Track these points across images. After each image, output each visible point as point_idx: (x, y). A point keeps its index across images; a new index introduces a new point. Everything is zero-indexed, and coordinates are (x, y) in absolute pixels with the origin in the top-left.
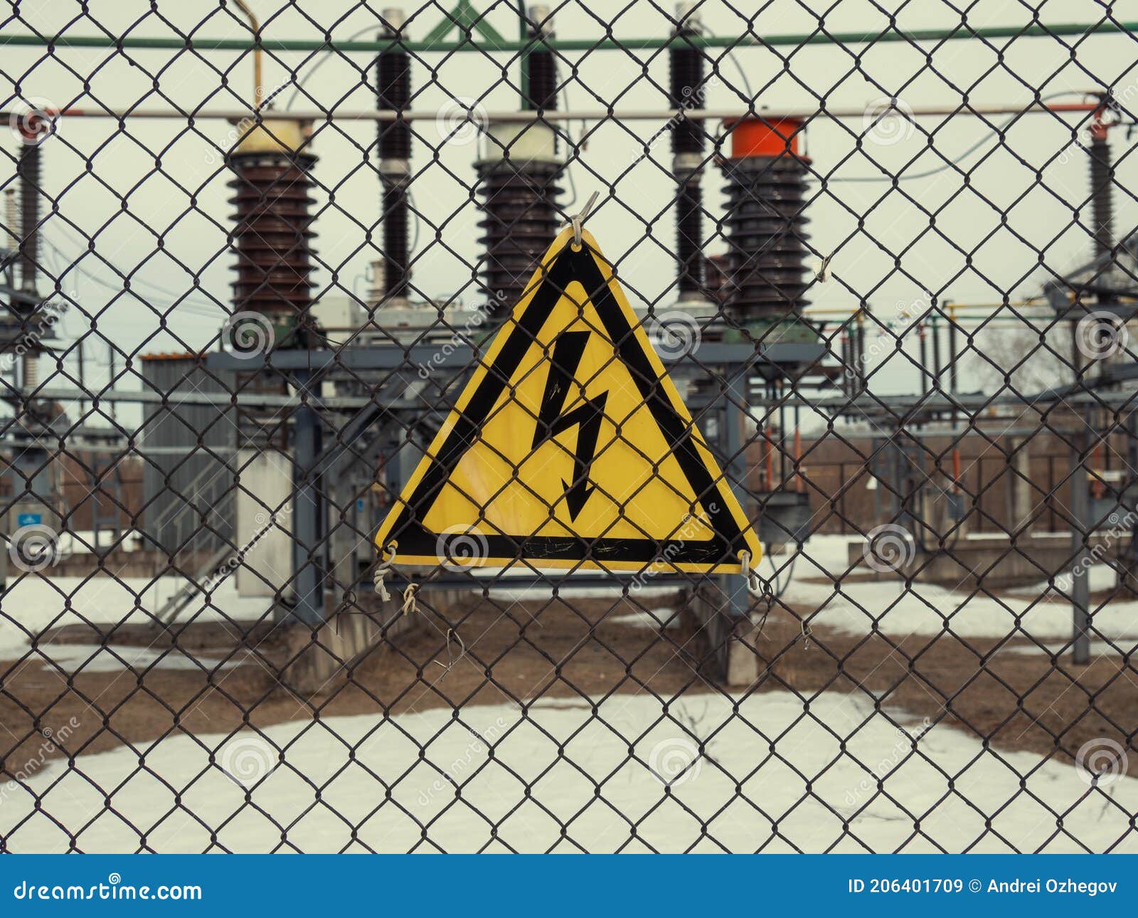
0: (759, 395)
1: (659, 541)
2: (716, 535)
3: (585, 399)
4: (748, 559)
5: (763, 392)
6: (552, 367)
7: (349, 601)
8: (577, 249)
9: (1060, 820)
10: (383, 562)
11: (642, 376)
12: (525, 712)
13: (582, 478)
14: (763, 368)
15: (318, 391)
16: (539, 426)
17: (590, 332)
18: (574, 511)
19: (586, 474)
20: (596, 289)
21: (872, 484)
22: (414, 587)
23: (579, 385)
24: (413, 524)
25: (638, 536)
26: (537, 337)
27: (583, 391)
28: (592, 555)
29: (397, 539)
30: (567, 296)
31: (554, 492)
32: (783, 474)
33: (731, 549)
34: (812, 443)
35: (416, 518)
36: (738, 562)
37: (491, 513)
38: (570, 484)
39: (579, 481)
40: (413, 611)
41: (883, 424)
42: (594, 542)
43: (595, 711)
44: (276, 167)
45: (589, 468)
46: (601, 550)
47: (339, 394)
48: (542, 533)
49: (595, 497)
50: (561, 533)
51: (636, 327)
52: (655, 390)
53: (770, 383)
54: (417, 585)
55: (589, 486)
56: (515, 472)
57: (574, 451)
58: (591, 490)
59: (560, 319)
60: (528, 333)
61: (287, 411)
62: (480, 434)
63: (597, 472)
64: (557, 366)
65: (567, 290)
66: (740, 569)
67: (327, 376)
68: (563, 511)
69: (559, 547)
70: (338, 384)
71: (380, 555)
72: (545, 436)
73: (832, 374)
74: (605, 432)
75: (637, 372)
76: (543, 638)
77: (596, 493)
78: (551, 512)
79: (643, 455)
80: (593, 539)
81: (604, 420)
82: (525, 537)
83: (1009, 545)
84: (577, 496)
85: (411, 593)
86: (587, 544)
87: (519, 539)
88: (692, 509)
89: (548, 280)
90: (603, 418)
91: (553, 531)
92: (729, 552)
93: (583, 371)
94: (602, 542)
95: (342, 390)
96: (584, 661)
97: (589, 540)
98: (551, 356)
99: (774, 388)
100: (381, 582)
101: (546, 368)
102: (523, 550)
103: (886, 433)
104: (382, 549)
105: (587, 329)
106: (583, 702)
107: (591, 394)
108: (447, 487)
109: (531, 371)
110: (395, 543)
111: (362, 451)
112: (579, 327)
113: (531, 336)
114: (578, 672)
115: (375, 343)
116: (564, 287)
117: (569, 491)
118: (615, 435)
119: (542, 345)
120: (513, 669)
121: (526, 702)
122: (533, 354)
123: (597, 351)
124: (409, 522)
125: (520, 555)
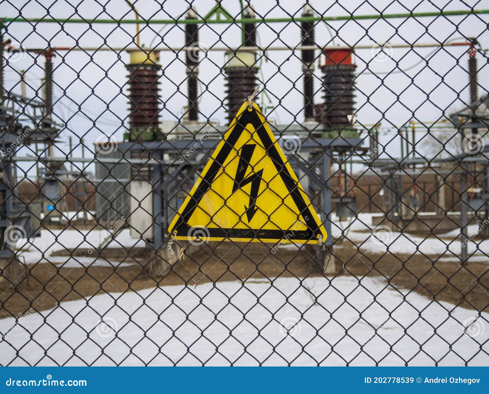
0: (336, 159)
1: (285, 231)
2: (308, 228)
3: (254, 172)
4: (321, 238)
5: (338, 157)
6: (240, 159)
7: (158, 255)
8: (250, 110)
9: (451, 346)
10: (171, 239)
11: (277, 163)
12: (243, 284)
13: (253, 205)
14: (338, 148)
15: (162, 158)
16: (235, 183)
17: (256, 145)
18: (250, 218)
19: (254, 203)
20: (258, 126)
21: (382, 193)
22: (184, 249)
23: (251, 166)
24: (183, 223)
25: (276, 228)
26: (234, 147)
27: (253, 169)
28: (257, 236)
29: (177, 230)
30: (246, 130)
31: (241, 210)
32: (346, 190)
33: (314, 234)
34: (358, 178)
35: (185, 221)
36: (317, 239)
37: (215, 219)
38: (248, 207)
39: (251, 206)
40: (183, 259)
41: (386, 170)
42: (258, 231)
43: (272, 284)
44: (145, 70)
45: (256, 201)
46: (260, 234)
47: (170, 159)
48: (236, 227)
49: (258, 213)
50: (244, 227)
51: (275, 143)
52: (283, 168)
53: (341, 154)
54: (185, 249)
55: (256, 208)
56: (225, 202)
57: (249, 194)
58: (257, 210)
59: (243, 139)
60: (230, 145)
61: (150, 166)
62: (211, 186)
63: (259, 202)
64: (242, 158)
65: (247, 127)
66: (318, 242)
67: (166, 152)
68: (245, 218)
69: (243, 233)
70: (170, 155)
71: (170, 236)
72: (237, 187)
73: (365, 150)
74: (262, 186)
75: (275, 161)
76: (251, 254)
77: (258, 211)
78: (240, 219)
79: (278, 195)
80: (258, 230)
81: (262, 181)
82: (229, 229)
83: (430, 232)
84: (251, 212)
85: (182, 252)
86: (255, 232)
87: (227, 230)
88: (298, 217)
89: (239, 123)
90: (261, 180)
91: (241, 226)
92: (313, 235)
93: (253, 160)
94: (261, 231)
95: (171, 157)
96: (267, 263)
97: (256, 230)
98: (240, 154)
99: (342, 156)
100: (171, 247)
101: (238, 160)
102: (229, 234)
103: (387, 173)
104: (171, 234)
105: (255, 143)
106: (266, 280)
107: (256, 170)
108: (197, 209)
109: (231, 161)
110: (176, 231)
111: (180, 181)
112: (252, 143)
113: (232, 146)
114: (264, 268)
115: (185, 139)
116: (245, 126)
117: (247, 210)
118: (266, 187)
119: (236, 150)
120: (239, 267)
121: (244, 280)
122: (232, 154)
123: (259, 152)
124: (182, 223)
125: (227, 236)
